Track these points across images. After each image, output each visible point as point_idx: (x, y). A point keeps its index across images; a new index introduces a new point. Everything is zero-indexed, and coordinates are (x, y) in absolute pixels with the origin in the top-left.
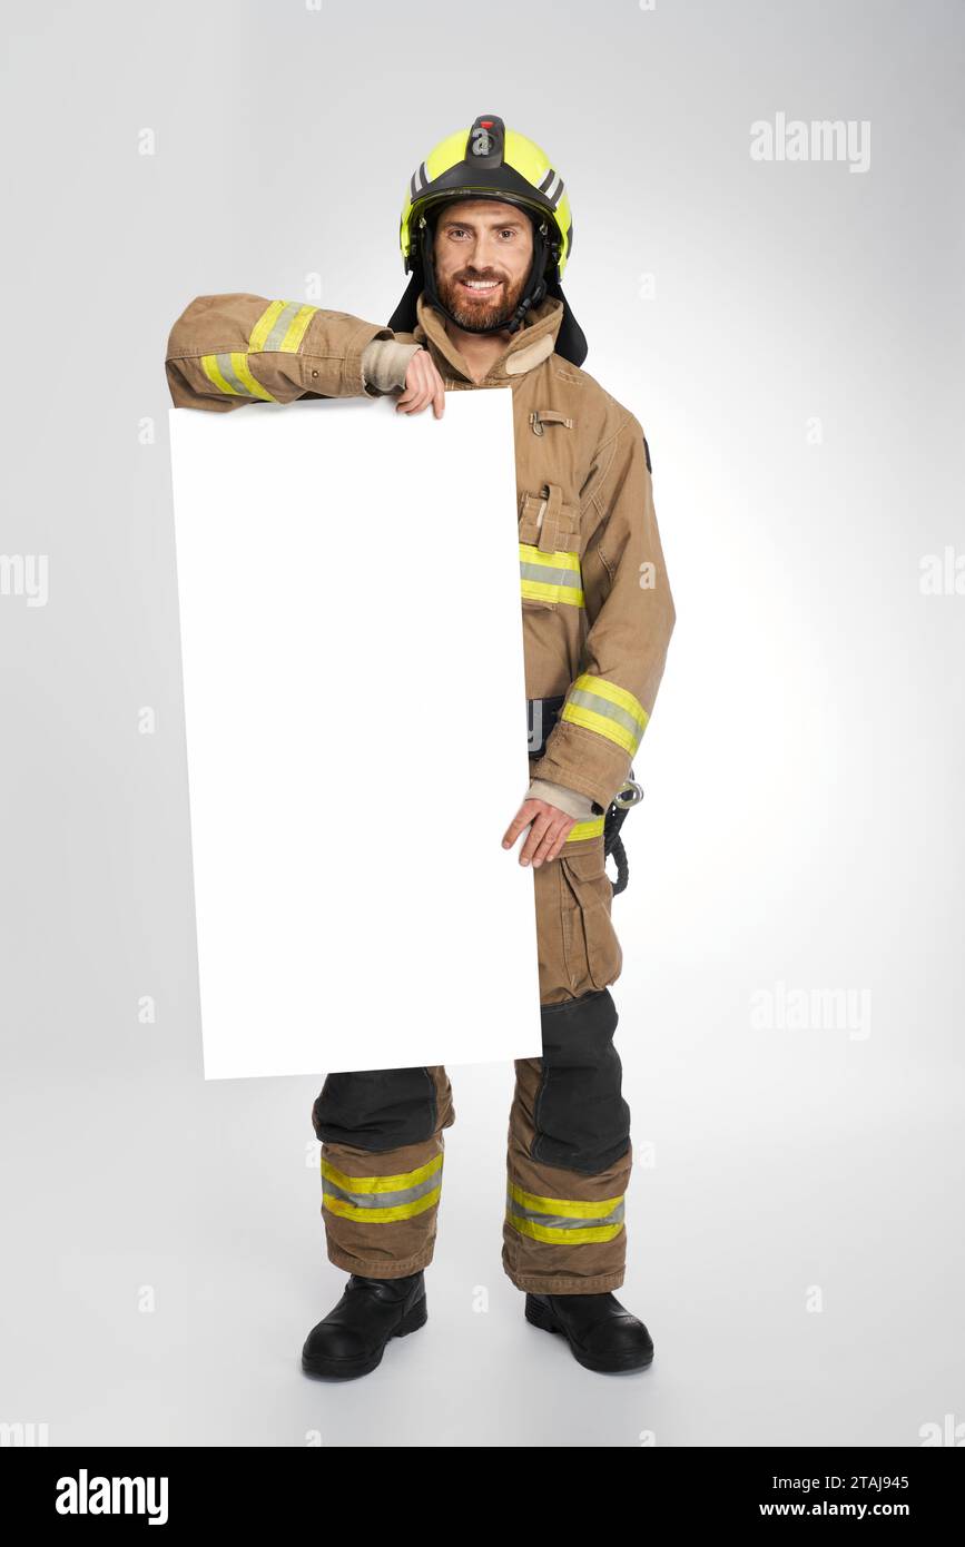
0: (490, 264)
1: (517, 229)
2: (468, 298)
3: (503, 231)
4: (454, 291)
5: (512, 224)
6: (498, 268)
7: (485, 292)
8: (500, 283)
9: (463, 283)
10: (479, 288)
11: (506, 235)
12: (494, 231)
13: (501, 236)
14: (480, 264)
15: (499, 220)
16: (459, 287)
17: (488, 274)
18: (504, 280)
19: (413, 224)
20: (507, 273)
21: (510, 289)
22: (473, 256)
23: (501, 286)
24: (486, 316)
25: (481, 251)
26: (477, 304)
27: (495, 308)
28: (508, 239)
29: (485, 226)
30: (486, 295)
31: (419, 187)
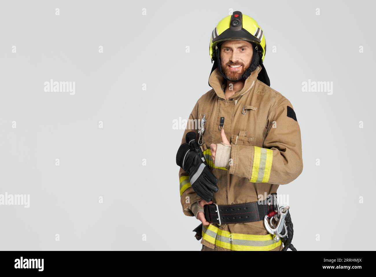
0: (237, 60)
1: (246, 48)
2: (231, 71)
3: (242, 49)
4: (227, 69)
5: (245, 46)
6: (240, 61)
7: (236, 69)
8: (241, 65)
9: (229, 66)
10: (234, 68)
11: (243, 50)
12: (239, 49)
13: (241, 50)
14: (234, 60)
15: (240, 45)
16: (228, 67)
17: (237, 63)
18: (242, 65)
19: (214, 48)
20: (243, 62)
21: (245, 68)
22: (232, 57)
23: (242, 67)
24: (237, 77)
25: (234, 56)
26: (234, 73)
27: (240, 74)
28: (244, 51)
29: (236, 48)
30: (237, 70)
31: (215, 37)
